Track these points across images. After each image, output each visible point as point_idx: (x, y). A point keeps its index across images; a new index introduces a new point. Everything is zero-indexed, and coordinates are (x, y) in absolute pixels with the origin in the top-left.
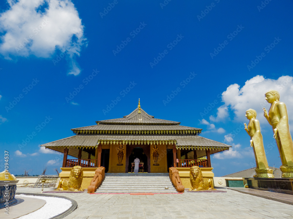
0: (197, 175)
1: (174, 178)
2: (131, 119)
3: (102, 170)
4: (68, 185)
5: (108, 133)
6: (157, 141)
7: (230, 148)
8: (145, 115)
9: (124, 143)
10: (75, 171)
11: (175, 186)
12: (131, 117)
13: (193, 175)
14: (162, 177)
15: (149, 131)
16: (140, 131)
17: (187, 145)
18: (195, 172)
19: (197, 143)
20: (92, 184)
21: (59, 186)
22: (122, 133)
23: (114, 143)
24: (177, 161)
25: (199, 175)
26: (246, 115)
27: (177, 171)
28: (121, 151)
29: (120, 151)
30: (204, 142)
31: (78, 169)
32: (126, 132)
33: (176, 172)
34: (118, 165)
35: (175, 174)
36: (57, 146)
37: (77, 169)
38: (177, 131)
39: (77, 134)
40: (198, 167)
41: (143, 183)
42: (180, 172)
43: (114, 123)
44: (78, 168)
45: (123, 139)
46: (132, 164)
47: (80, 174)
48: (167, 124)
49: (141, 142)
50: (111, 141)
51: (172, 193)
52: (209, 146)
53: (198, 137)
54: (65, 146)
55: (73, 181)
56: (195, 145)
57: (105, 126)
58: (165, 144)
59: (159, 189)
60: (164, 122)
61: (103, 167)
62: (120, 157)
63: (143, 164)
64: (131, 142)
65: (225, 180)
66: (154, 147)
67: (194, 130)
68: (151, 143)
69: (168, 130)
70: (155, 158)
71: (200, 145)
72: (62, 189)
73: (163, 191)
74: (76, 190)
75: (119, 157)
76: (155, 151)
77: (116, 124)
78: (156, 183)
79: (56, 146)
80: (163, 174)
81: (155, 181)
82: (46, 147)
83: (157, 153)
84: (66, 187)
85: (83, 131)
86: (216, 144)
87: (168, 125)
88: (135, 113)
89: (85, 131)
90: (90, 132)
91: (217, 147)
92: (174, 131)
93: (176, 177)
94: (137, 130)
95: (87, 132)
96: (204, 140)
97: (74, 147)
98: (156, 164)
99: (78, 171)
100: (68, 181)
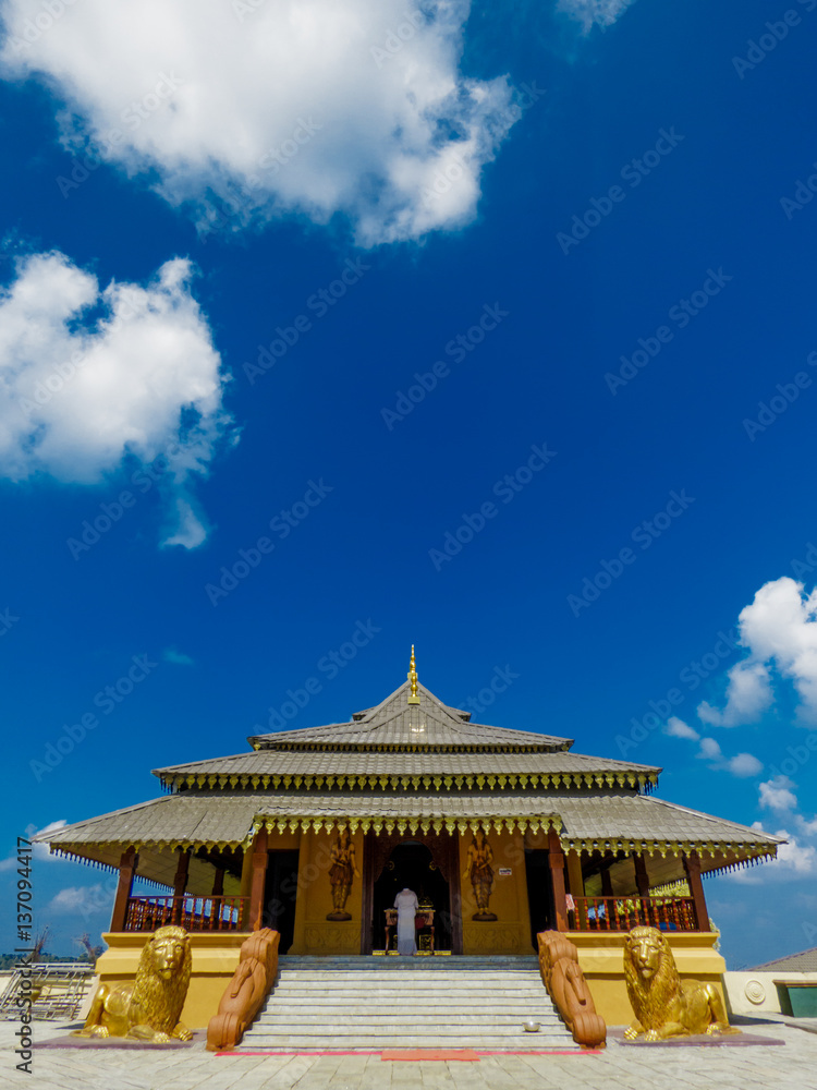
0: (654, 969)
1: (560, 982)
2: (383, 728)
3: (268, 944)
4: (130, 1010)
5: (292, 786)
6: (486, 821)
8: (437, 709)
9: (354, 827)
10: (158, 952)
11: (565, 1017)
12: (382, 720)
13: (639, 970)
14: (512, 975)
15: (454, 779)
16: (417, 775)
17: (603, 835)
18: (644, 956)
19: (644, 829)
20: (227, 1009)
22: (346, 786)
23: (317, 827)
24: (570, 903)
25: (664, 968)
27: (570, 947)
28: (343, 858)
29: (337, 860)
30: (671, 822)
31: (173, 941)
32: (362, 783)
33: (565, 955)
34: (330, 918)
35: (565, 965)
36: (94, 843)
37: (167, 939)
38: (561, 778)
39: (175, 791)
40: (656, 932)
42: (582, 953)
43: (316, 745)
44: (174, 938)
45: (350, 814)
46: (388, 915)
47: (181, 962)
48: (520, 747)
49: (420, 823)
50: (305, 821)
51: (558, 1052)
52: (692, 838)
53: (646, 803)
54: (127, 842)
55: (150, 996)
56: (636, 836)
57: (282, 755)
58: (516, 830)
59: (502, 1030)
60: (511, 741)
61: (273, 929)
62: (341, 884)
63: (432, 915)
64: (384, 823)
65: (776, 983)
66: (474, 844)
67: (630, 771)
68: (463, 829)
69: (527, 771)
70: (478, 887)
71: (658, 837)
72: (102, 1031)
73: (518, 1042)
74: (161, 1037)
75: (334, 885)
76: (479, 857)
77: (324, 748)
78: (488, 1001)
79: (91, 839)
80: (514, 959)
81: (483, 993)
82: (51, 844)
83: (488, 866)
84: (120, 1020)
85: (196, 776)
86: (720, 830)
87: (526, 752)
88: (396, 704)
89: (207, 776)
90: (225, 781)
91: (729, 844)
92: (550, 778)
93: (569, 979)
94: (406, 775)
95: (212, 782)
96: (673, 814)
97: (161, 847)
98: (484, 913)
99: (171, 949)
100: (129, 996)
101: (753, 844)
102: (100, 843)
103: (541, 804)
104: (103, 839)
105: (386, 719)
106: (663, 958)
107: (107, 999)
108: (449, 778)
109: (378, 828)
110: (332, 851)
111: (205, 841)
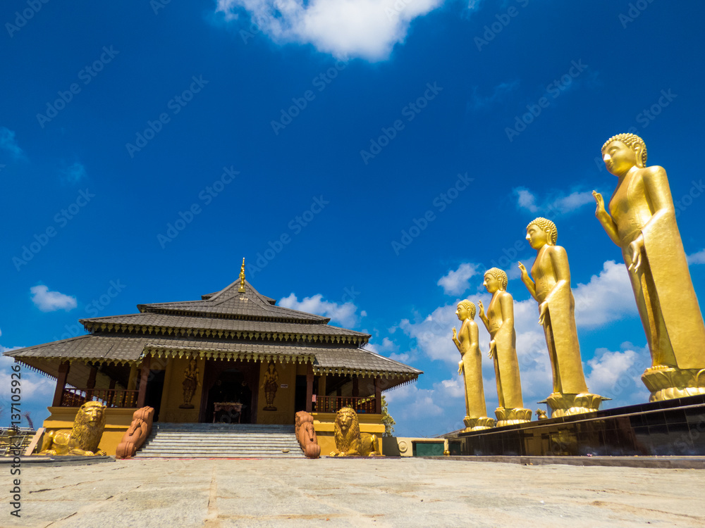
0: (348, 426)
1: (302, 432)
2: (222, 305)
3: (149, 413)
4: (70, 442)
5: (166, 333)
6: (275, 356)
7: (419, 376)
8: (255, 297)
9: (202, 355)
10: (87, 413)
11: (302, 446)
12: (221, 300)
13: (341, 426)
15: (260, 334)
16: (240, 331)
17: (335, 366)
18: (344, 420)
19: (356, 364)
20: (127, 440)
23: (181, 355)
24: (314, 398)
25: (353, 426)
26: (457, 312)
29: (188, 377)
30: (370, 361)
31: (96, 408)
32: (208, 334)
33: (307, 421)
34: (181, 407)
35: (306, 425)
36: (43, 358)
37: (92, 408)
39: (93, 332)
40: (353, 411)
41: (239, 442)
42: (316, 422)
43: (181, 311)
44: (97, 407)
45: (200, 348)
46: (216, 406)
47: (101, 419)
48: (299, 320)
49: (239, 355)
50: (174, 351)
51: (296, 459)
52: (378, 369)
53: (360, 352)
54: (65, 358)
55: (82, 435)
56: (351, 367)
57: (160, 316)
58: (291, 361)
59: (271, 452)
60: (295, 317)
61: (150, 407)
62: (190, 389)
63: (241, 407)
64: (219, 354)
65: (412, 441)
66: (269, 370)
67: (355, 336)
68: (262, 359)
69: (301, 332)
70: (268, 393)
71: (362, 368)
74: (88, 453)
75: (185, 390)
76: (270, 378)
77: (186, 314)
78: (266, 442)
79: (42, 355)
80: (282, 426)
81: (264, 439)
82: (16, 357)
83: (275, 383)
84: (63, 447)
85: (107, 324)
86: (393, 366)
87: (302, 323)
88: (230, 291)
89: (114, 325)
90: (125, 328)
92: (313, 337)
93: (307, 430)
94: (234, 331)
95: (117, 328)
96: (372, 358)
97: (85, 362)
98: (270, 407)
99: (94, 412)
100: (69, 435)
101: (407, 373)
103: (306, 350)
105: (224, 300)
106: (353, 421)
107: (55, 437)
108: (258, 334)
109: (215, 357)
110: (185, 372)
111: (113, 360)
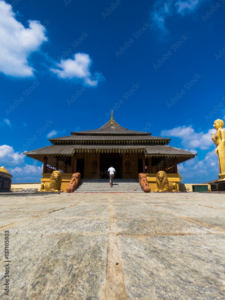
0: (162, 179)
2: (104, 130)
3: (78, 175)
6: (128, 150)
7: (195, 156)
8: (118, 126)
10: (54, 175)
11: (142, 187)
13: (159, 179)
15: (121, 141)
16: (112, 140)
17: (155, 153)
19: (165, 152)
20: (70, 186)
21: (42, 188)
22: (95, 143)
23: (88, 151)
25: (165, 179)
26: (214, 125)
28: (95, 160)
32: (99, 142)
34: (92, 173)
35: (143, 179)
38: (147, 141)
39: (54, 144)
40: (164, 172)
43: (87, 134)
45: (96, 148)
46: (106, 172)
48: (137, 134)
49: (112, 150)
50: (85, 150)
52: (175, 154)
53: (166, 147)
54: (45, 154)
55: (54, 184)
57: (79, 136)
58: (135, 152)
59: (129, 190)
60: (135, 133)
61: (79, 173)
62: (95, 166)
64: (104, 150)
67: (163, 139)
68: (122, 151)
69: (138, 139)
71: (167, 153)
72: (44, 190)
74: (57, 191)
75: (93, 166)
77: (89, 135)
79: (36, 154)
82: (27, 155)
83: (129, 162)
84: (48, 188)
85: (59, 140)
86: (182, 152)
87: (139, 135)
88: (108, 125)
90: (66, 142)
91: (184, 155)
92: (144, 141)
93: (144, 181)
95: (63, 142)
96: (172, 149)
97: (53, 155)
98: (128, 172)
99: (57, 175)
101: (189, 155)
102: (39, 155)
103: (142, 147)
104: (39, 154)
105: (105, 128)
106: (165, 177)
109: (102, 151)
110: (92, 159)
111: (62, 154)
